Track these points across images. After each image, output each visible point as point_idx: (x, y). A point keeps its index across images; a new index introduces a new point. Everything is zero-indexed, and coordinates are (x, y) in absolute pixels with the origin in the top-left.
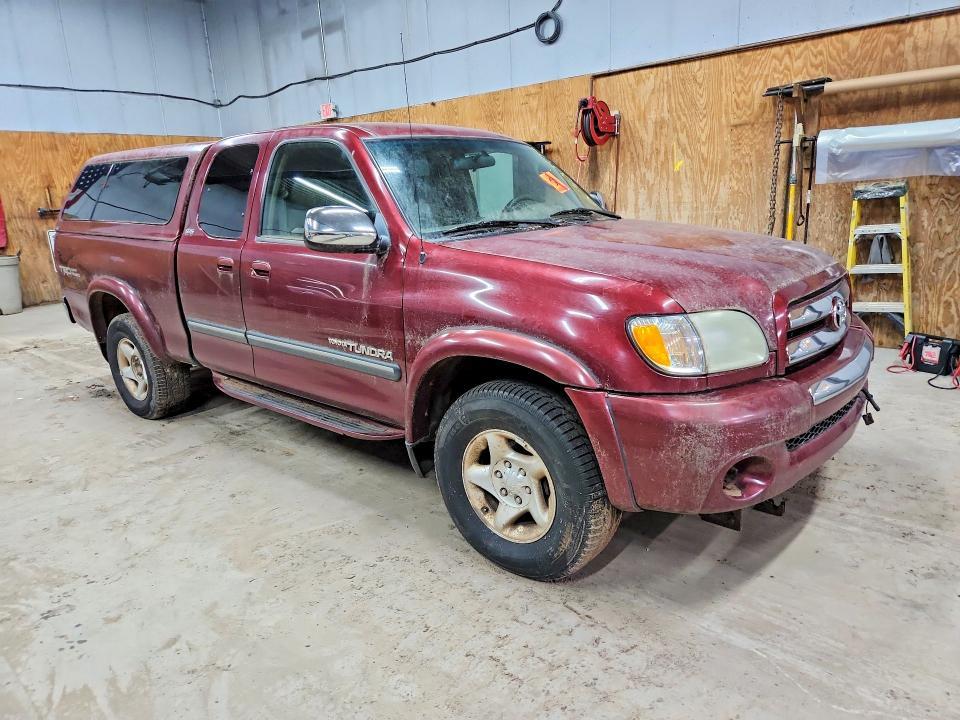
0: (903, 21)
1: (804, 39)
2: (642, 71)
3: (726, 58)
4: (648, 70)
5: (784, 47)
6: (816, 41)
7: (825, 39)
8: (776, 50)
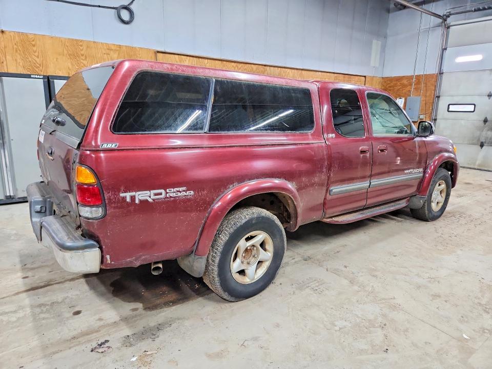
0: (265, 66)
1: (241, 63)
2: (183, 57)
3: (217, 61)
4: (185, 57)
5: (236, 64)
6: (245, 65)
7: (247, 65)
8: (233, 64)
